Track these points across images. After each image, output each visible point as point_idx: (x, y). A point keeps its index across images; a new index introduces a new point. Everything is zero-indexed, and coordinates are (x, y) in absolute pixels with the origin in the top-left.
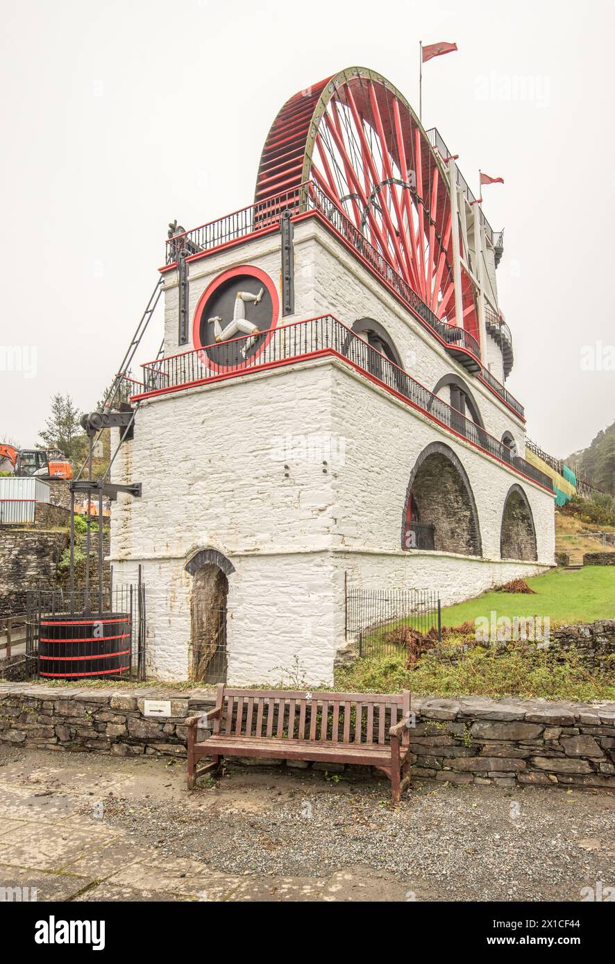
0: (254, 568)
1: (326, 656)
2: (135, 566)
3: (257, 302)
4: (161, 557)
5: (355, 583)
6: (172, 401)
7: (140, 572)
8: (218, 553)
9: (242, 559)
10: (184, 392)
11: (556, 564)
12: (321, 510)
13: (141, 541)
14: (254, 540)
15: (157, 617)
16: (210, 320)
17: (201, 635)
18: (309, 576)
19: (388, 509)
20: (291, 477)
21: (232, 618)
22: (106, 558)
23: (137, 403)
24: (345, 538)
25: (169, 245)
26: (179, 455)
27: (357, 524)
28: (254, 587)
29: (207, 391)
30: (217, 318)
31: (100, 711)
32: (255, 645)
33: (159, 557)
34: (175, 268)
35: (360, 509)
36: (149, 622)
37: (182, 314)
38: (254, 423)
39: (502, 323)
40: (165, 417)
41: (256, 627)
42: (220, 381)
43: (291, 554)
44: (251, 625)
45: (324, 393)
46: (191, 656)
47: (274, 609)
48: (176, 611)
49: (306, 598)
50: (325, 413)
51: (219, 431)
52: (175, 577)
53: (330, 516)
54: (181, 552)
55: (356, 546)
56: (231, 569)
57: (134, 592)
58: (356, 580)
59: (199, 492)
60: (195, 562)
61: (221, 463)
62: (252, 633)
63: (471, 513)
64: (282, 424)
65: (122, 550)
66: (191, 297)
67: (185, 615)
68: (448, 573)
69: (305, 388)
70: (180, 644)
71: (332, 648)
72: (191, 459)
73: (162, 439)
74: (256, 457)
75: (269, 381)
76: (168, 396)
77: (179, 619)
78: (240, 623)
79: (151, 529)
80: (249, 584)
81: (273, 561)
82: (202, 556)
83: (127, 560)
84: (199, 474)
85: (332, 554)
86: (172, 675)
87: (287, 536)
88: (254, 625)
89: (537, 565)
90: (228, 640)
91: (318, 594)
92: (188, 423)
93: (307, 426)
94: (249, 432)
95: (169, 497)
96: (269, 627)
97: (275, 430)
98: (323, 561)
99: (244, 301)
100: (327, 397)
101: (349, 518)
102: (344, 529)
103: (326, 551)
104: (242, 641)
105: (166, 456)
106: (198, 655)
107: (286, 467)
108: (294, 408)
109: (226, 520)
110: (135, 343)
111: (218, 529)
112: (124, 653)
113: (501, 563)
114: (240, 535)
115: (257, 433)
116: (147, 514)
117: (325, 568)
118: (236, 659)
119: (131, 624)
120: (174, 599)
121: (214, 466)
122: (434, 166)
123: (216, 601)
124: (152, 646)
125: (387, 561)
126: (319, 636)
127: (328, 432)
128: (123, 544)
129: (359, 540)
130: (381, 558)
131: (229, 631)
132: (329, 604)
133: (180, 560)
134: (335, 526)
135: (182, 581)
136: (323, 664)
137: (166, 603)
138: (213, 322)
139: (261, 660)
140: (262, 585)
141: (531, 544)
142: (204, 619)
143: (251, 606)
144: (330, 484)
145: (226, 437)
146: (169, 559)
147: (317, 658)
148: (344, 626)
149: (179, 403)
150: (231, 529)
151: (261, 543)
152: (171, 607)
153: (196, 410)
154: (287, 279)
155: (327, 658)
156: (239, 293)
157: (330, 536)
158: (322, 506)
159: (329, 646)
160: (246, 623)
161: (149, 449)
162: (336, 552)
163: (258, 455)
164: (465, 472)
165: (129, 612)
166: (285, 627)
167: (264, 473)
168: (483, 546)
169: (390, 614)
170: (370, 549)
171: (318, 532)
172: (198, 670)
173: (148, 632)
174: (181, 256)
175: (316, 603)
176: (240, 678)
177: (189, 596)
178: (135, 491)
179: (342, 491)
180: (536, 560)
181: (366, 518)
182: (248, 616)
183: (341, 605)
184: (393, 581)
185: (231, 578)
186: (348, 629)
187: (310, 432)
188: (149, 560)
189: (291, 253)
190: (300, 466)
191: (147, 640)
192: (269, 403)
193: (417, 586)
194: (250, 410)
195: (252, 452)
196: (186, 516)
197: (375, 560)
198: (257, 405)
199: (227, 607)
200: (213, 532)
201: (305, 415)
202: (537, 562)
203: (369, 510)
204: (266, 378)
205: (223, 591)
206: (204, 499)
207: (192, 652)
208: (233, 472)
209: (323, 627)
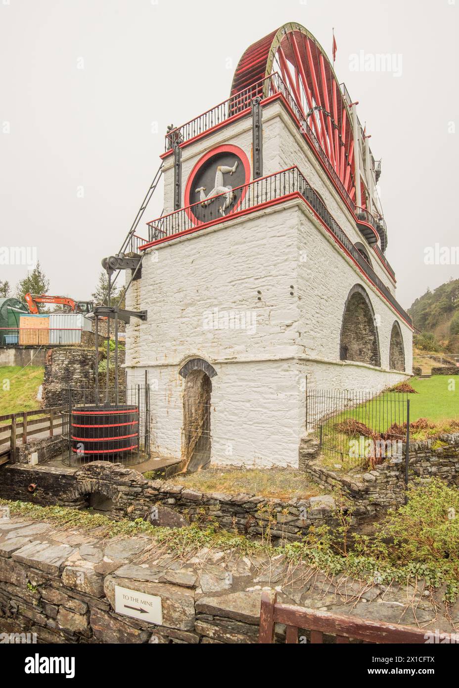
0: (232, 372)
1: (292, 443)
2: (143, 371)
3: (233, 172)
4: (161, 364)
5: (312, 384)
6: (169, 247)
7: (146, 375)
8: (204, 361)
9: (223, 365)
10: (178, 239)
11: (413, 374)
12: (287, 326)
13: (146, 353)
14: (233, 351)
15: (158, 409)
16: (197, 190)
17: (191, 422)
18: (278, 379)
19: (332, 329)
20: (262, 300)
21: (215, 411)
22: (123, 366)
23: (143, 251)
24: (306, 349)
25: (167, 139)
26: (175, 288)
27: (314, 338)
28: (232, 387)
29: (195, 238)
30: (202, 188)
31: (47, 585)
32: (233, 433)
33: (159, 365)
34: (172, 154)
35: (316, 327)
36: (152, 412)
37: (177, 187)
38: (232, 259)
39: (381, 219)
40: (164, 260)
41: (234, 418)
42: (205, 228)
43: (263, 361)
44: (230, 417)
45: (291, 231)
46: (184, 438)
47: (248, 405)
48: (172, 404)
49: (275, 396)
50: (292, 246)
51: (205, 267)
52: (172, 379)
53: (296, 330)
54: (176, 361)
55: (313, 356)
56: (214, 373)
57: (141, 390)
58: (313, 382)
59: (190, 315)
60: (186, 368)
61: (206, 292)
62: (231, 423)
63: (375, 338)
64: (255, 259)
65: (133, 360)
66: (183, 174)
67: (179, 407)
68: (364, 379)
69: (275, 227)
70: (176, 429)
71: (297, 436)
72: (183, 291)
73: (162, 277)
74: (234, 286)
75: (245, 225)
76: (166, 243)
77: (174, 410)
78: (221, 414)
79: (155, 343)
80: (228, 385)
81: (248, 367)
82: (191, 364)
83: (137, 367)
84: (190, 301)
85: (297, 361)
86: (169, 452)
87: (259, 347)
88: (232, 417)
89: (405, 374)
90: (212, 427)
91: (285, 394)
92: (181, 263)
93: (276, 259)
94: (228, 266)
95: (167, 320)
96: (244, 419)
97: (250, 264)
98: (289, 367)
99: (223, 173)
100: (294, 233)
101: (308, 333)
102: (305, 342)
103: (293, 359)
104: (223, 428)
105: (165, 289)
106: (189, 438)
107: (259, 292)
108: (265, 245)
109: (210, 336)
110: (143, 209)
111: (204, 343)
112: (134, 435)
113: (390, 372)
114: (221, 347)
115: (235, 267)
116: (150, 333)
117: (291, 372)
118: (218, 442)
119: (139, 414)
120: (171, 395)
121: (201, 294)
122: (344, 107)
123: (202, 397)
124: (155, 430)
125: (332, 368)
126: (285, 426)
127: (293, 262)
128: (134, 355)
129: (314, 351)
130: (328, 366)
131: (212, 420)
132: (295, 401)
133: (175, 367)
134: (299, 339)
135: (176, 383)
136: (289, 449)
137: (165, 399)
138: (199, 192)
139: (238, 443)
140: (239, 386)
141: (402, 361)
142: (193, 411)
143: (230, 402)
144: (296, 305)
145: (210, 272)
146: (167, 366)
147: (284, 444)
148: (305, 420)
149: (174, 249)
150: (214, 342)
151: (238, 353)
152: (169, 401)
153: (187, 253)
154: (257, 150)
155: (292, 445)
156: (219, 167)
157: (295, 347)
158: (288, 322)
159: (294, 435)
160: (226, 415)
161: (152, 285)
162: (300, 360)
163: (236, 284)
164: (373, 309)
165: (137, 405)
166: (258, 419)
167: (240, 298)
168: (381, 361)
169: (333, 409)
170: (322, 358)
171: (285, 343)
172: (188, 448)
173: (152, 420)
174: (176, 145)
175: (284, 401)
176: (221, 456)
177: (182, 394)
178: (142, 316)
179: (304, 311)
180: (405, 371)
181: (319, 334)
182: (227, 410)
183: (303, 403)
184: (335, 384)
185: (214, 381)
186: (308, 421)
187: (278, 263)
188: (152, 366)
189: (260, 130)
190: (270, 291)
191: (152, 425)
192: (245, 242)
193: (349, 388)
194: (229, 249)
195: (230, 282)
196: (180, 333)
197: (324, 367)
198: (234, 245)
199: (211, 402)
200: (200, 345)
201: (274, 250)
202: (404, 373)
203: (321, 328)
204: (242, 223)
205: (206, 390)
206: (193, 320)
207: (184, 435)
208: (215, 298)
209: (289, 420)
